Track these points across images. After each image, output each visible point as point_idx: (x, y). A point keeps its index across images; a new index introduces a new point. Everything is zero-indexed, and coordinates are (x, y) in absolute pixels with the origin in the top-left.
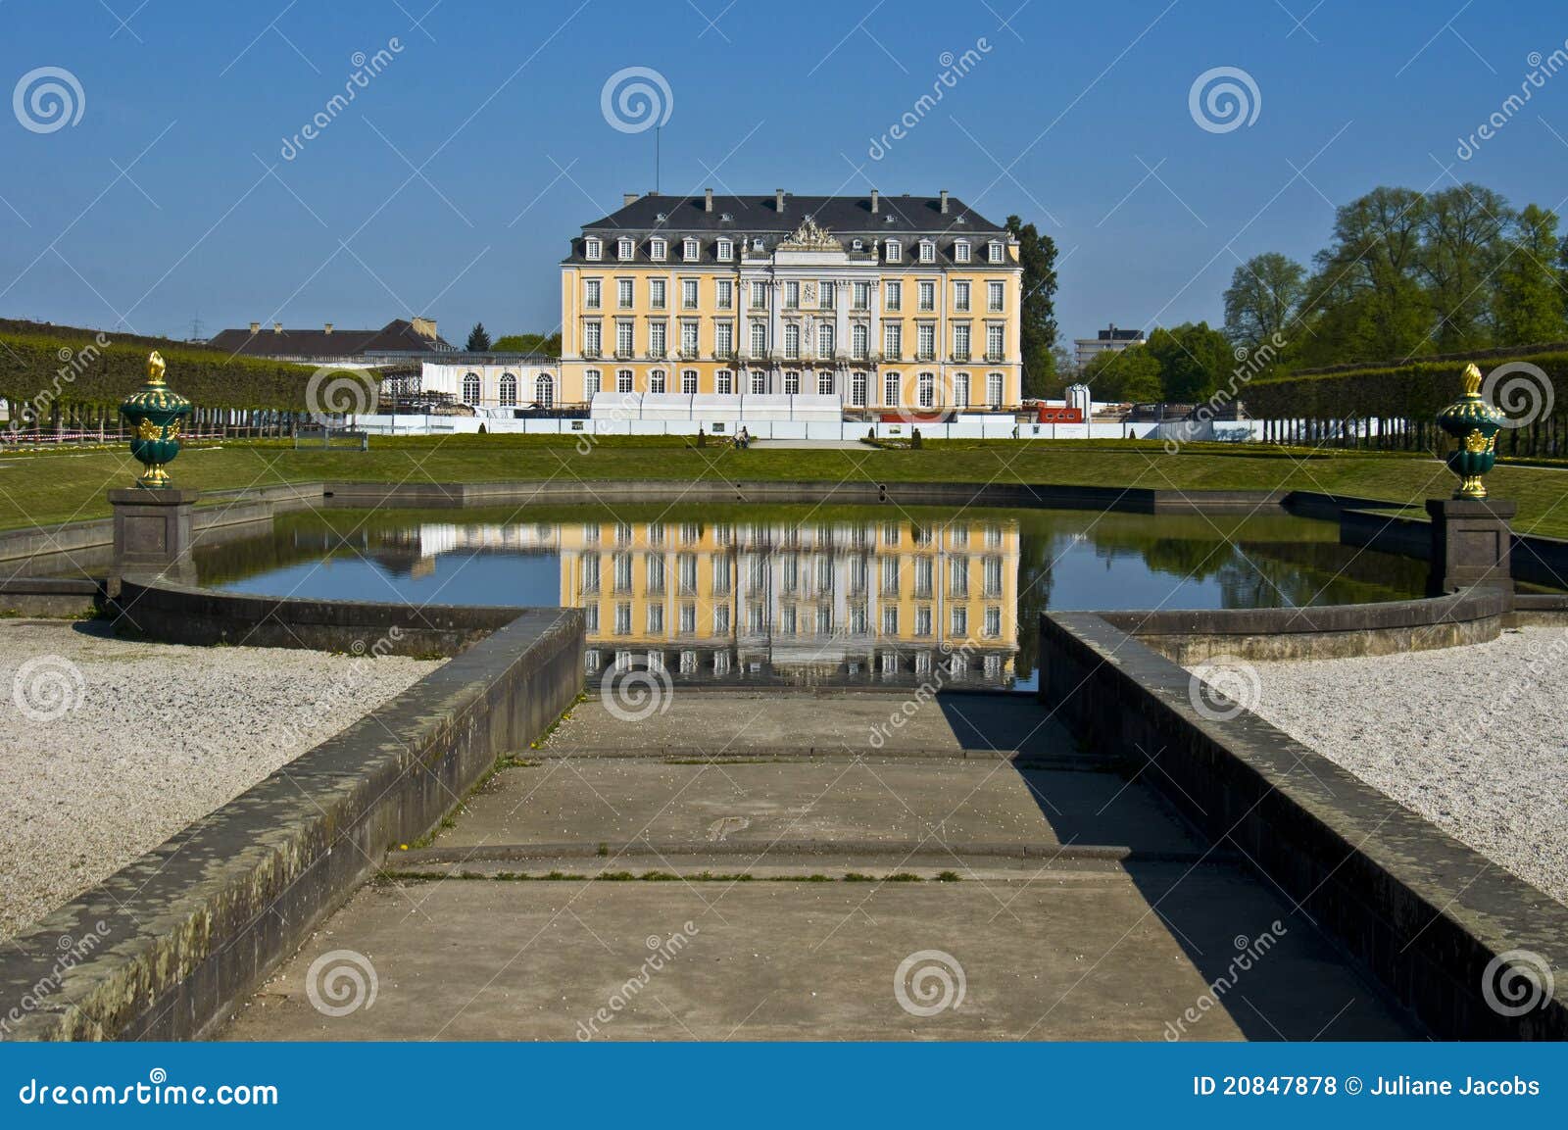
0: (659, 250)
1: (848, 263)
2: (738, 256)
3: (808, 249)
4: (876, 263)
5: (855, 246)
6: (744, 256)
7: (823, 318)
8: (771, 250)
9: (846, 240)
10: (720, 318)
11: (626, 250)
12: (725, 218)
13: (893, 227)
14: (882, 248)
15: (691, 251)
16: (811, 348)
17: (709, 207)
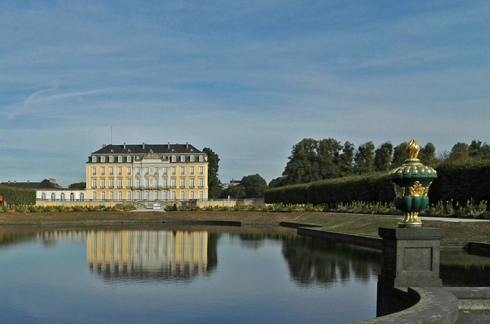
0: (111, 159)
1: (162, 162)
2: (132, 161)
3: (151, 158)
4: (169, 162)
5: (163, 158)
6: (134, 161)
7: (155, 177)
8: (141, 159)
9: (161, 156)
10: (128, 177)
11: (103, 159)
12: (129, 150)
13: (173, 152)
14: (171, 158)
15: (120, 159)
16: (152, 185)
17: (125, 147)
